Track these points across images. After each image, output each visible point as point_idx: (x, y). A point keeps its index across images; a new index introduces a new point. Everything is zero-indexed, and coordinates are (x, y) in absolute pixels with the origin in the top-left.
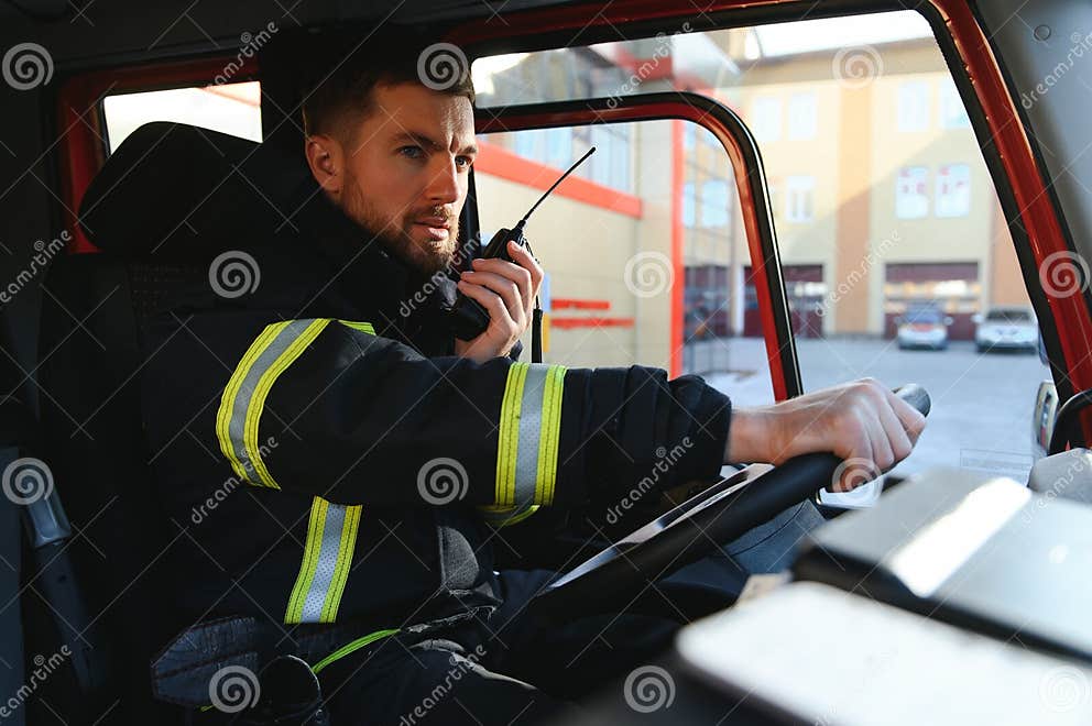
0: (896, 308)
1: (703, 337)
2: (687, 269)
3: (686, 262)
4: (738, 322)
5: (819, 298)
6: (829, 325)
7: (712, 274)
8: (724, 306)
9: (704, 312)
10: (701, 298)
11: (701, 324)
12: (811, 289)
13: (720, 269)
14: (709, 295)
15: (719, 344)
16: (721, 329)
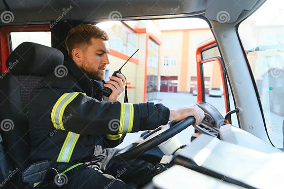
0: (193, 86)
1: (151, 92)
2: (148, 76)
3: (148, 74)
4: (159, 89)
5: (176, 84)
6: (178, 90)
7: (153, 77)
8: (156, 85)
9: (151, 86)
10: (151, 83)
11: (151, 89)
12: (174, 81)
13: (155, 76)
14: (153, 82)
15: (155, 93)
16: (155, 90)
